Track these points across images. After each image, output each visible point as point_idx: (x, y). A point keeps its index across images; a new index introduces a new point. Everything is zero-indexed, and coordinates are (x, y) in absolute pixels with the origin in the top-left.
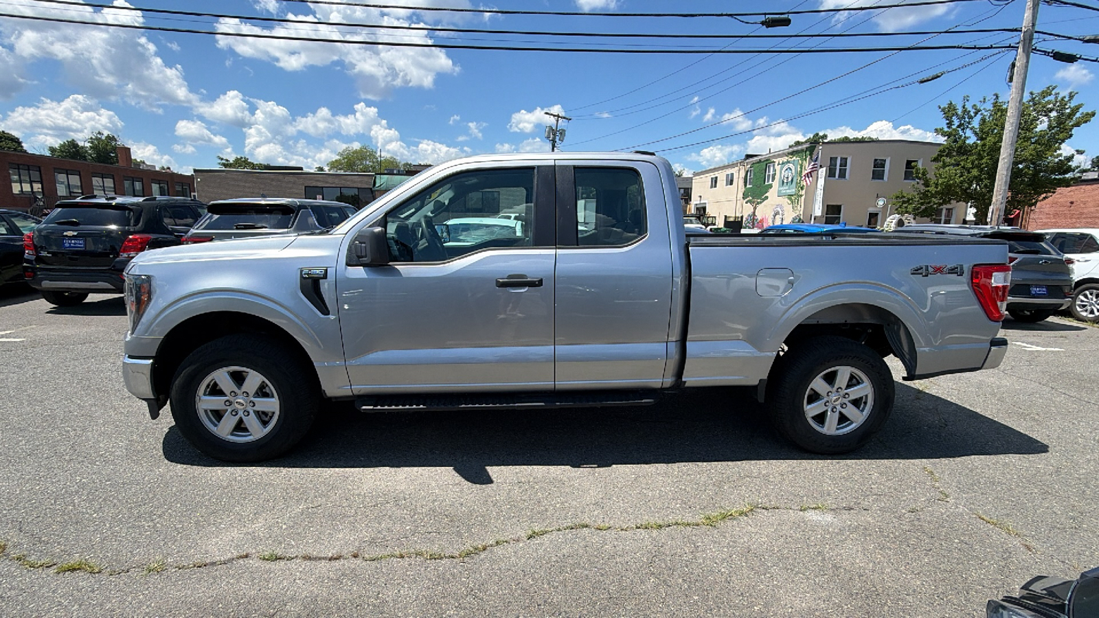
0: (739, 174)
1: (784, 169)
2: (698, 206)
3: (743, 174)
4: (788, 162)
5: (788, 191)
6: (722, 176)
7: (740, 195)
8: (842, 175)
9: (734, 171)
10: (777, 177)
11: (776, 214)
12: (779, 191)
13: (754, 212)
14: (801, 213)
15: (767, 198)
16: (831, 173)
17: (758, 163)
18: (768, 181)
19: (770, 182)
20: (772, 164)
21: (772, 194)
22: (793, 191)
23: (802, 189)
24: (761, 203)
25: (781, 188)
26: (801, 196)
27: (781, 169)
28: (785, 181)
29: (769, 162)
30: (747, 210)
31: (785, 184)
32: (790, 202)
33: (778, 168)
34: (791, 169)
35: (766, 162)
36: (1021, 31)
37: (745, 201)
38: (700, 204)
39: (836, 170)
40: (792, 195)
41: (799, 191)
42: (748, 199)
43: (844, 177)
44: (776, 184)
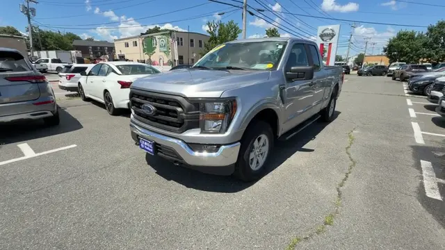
0: (139, 42)
1: (160, 41)
6: (131, 42)
7: (142, 51)
9: (137, 40)
11: (160, 59)
13: (150, 58)
14: (171, 58)
15: (155, 52)
16: (178, 44)
17: (148, 37)
19: (155, 46)
24: (152, 54)
26: (170, 52)
29: (153, 37)
30: (146, 57)
31: (162, 47)
32: (165, 54)
34: (163, 41)
36: (243, 3)
37: (144, 53)
38: (121, 54)
39: (180, 42)
41: (168, 50)
43: (182, 45)
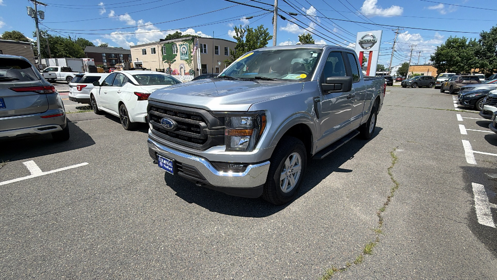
0: (158, 49)
1: (181, 48)
2: (136, 64)
3: (160, 48)
4: (183, 44)
5: (185, 58)
6: (148, 49)
8: (205, 52)
9: (156, 46)
10: (179, 51)
11: (181, 68)
12: (181, 58)
13: (170, 67)
14: (193, 67)
15: (175, 60)
16: (201, 51)
17: (168, 44)
18: (174, 53)
19: (176, 53)
20: (175, 45)
21: (178, 58)
22: (187, 58)
23: (192, 57)
24: (173, 63)
25: (182, 56)
26: (192, 60)
27: (180, 47)
28: (183, 53)
29: (174, 44)
30: (166, 66)
31: (183, 54)
32: (187, 63)
33: (178, 47)
34: (185, 48)
35: (171, 44)
36: (274, 6)
37: (164, 62)
38: (138, 62)
39: (203, 49)
40: (188, 60)
41: (190, 58)
42: (165, 61)
43: (206, 53)
44: (179, 54)
